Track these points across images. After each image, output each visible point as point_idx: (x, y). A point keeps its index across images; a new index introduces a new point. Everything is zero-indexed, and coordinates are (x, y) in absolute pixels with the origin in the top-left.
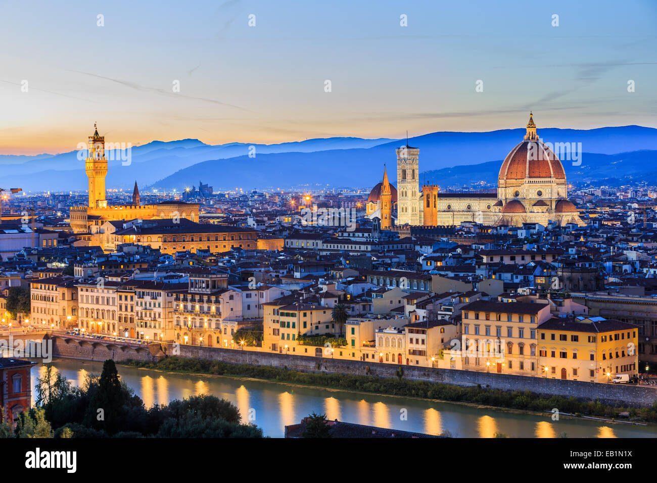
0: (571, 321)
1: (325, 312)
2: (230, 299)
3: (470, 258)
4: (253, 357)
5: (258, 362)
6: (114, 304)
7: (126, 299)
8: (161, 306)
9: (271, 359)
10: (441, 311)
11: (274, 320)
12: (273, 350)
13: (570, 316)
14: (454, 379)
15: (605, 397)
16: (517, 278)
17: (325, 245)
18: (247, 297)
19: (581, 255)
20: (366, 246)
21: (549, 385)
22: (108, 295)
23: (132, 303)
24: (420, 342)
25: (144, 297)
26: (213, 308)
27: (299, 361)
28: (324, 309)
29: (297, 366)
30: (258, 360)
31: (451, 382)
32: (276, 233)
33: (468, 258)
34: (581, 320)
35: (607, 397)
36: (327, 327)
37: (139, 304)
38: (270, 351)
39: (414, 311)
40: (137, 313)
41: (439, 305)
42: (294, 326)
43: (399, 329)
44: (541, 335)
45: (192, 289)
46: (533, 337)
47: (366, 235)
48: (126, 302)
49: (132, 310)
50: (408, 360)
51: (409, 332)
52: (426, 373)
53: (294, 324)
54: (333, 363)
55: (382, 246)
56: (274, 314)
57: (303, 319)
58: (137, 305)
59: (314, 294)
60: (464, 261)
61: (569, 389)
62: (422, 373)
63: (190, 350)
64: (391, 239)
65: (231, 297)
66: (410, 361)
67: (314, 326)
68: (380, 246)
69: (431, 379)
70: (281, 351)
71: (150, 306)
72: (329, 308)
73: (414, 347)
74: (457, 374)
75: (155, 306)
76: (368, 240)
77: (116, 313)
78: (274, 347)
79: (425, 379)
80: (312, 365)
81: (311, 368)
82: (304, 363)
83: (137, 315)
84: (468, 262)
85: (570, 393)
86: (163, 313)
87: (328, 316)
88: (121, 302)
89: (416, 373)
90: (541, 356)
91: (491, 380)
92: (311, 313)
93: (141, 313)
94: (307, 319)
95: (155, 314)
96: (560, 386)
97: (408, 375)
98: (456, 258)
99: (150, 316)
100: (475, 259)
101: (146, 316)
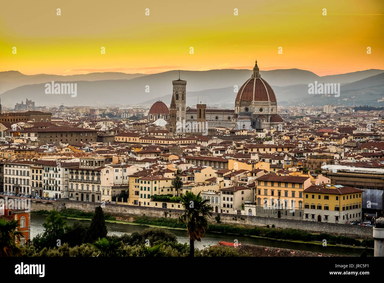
0: (324, 188)
1: (167, 181)
2: (107, 173)
3: (241, 149)
4: (123, 208)
5: (126, 211)
6: (28, 175)
7: (37, 172)
8: (61, 177)
9: (135, 209)
10: (240, 181)
11: (136, 186)
12: (134, 204)
13: (322, 184)
14: (252, 222)
15: (346, 232)
16: (274, 161)
17: (141, 140)
18: (116, 172)
19: (306, 148)
20: (167, 141)
21: (312, 225)
22: (25, 170)
23: (41, 175)
24: (230, 199)
25: (49, 171)
26: (96, 178)
27: (153, 211)
28: (167, 179)
29: (152, 214)
30: (126, 210)
31: (251, 224)
32: (106, 132)
33: (240, 149)
34: (329, 187)
35: (347, 232)
36: (168, 190)
37: (46, 176)
38: (133, 205)
39: (223, 181)
40: (44, 181)
41: (238, 178)
42: (149, 190)
43: (216, 191)
44: (306, 195)
45: (82, 166)
46: (300, 197)
47: (165, 134)
48: (37, 174)
49: (41, 179)
50: (222, 210)
51: (223, 194)
52: (235, 218)
53: (149, 188)
54: (175, 212)
55: (178, 141)
56: (136, 182)
57: (154, 185)
58: (44, 176)
59: (159, 170)
60: (237, 151)
61: (324, 227)
62: (232, 218)
63: (82, 204)
64: (181, 137)
65: (107, 172)
66: (223, 211)
67: (161, 190)
68: (176, 141)
69: (238, 222)
70: (140, 205)
71: (53, 176)
72: (169, 179)
73: (226, 202)
74: (254, 219)
75: (56, 176)
76: (167, 137)
77: (30, 181)
78: (135, 202)
79: (234, 222)
80: (162, 213)
81: (161, 215)
82: (156, 212)
83: (44, 182)
84: (240, 151)
85: (324, 230)
86: (62, 181)
87: (169, 184)
88: (33, 174)
89: (228, 218)
90: (305, 208)
91: (275, 222)
92: (159, 182)
93: (47, 181)
94: (157, 185)
95: (56, 182)
96: (319, 226)
97: (223, 219)
98: (233, 149)
99: (53, 183)
100: (244, 150)
101: (50, 183)
